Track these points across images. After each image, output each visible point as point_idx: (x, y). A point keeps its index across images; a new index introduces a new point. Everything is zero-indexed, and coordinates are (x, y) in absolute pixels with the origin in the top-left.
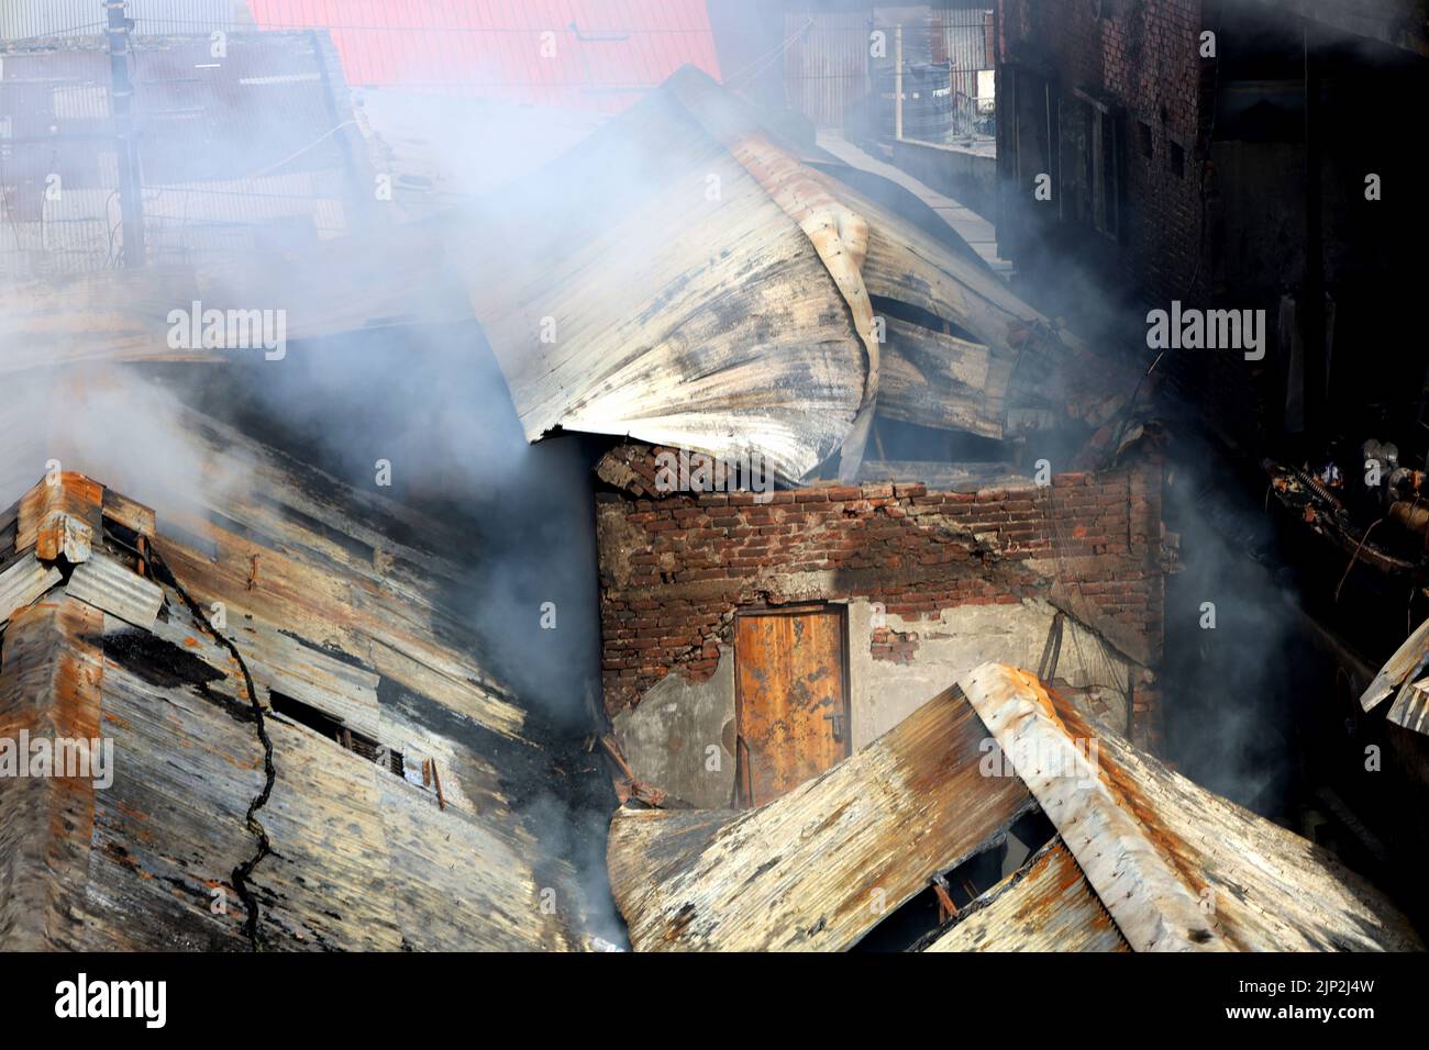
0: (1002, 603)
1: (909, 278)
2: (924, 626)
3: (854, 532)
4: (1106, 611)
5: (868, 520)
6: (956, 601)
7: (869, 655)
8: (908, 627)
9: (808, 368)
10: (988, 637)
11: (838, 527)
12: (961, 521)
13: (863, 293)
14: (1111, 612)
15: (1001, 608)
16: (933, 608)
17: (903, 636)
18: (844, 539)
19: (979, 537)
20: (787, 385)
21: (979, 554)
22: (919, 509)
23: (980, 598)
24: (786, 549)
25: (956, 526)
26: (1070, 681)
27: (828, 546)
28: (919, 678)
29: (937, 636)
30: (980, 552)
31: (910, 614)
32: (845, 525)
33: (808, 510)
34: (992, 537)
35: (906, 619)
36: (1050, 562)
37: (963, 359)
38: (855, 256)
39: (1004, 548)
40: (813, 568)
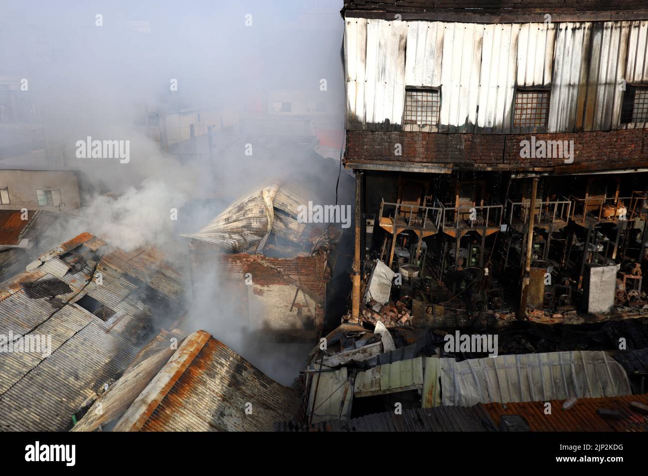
0: (285, 285)
1: (283, 203)
2: (265, 288)
3: (248, 265)
4: (310, 289)
5: (252, 263)
6: (274, 283)
7: (253, 293)
8: (262, 288)
9: (251, 223)
10: (281, 292)
11: (244, 264)
12: (274, 265)
13: (272, 206)
14: (311, 290)
15: (284, 286)
16: (268, 284)
17: (261, 290)
18: (246, 266)
19: (279, 269)
20: (245, 227)
21: (279, 273)
22: (264, 262)
23: (279, 283)
24: (232, 268)
25: (273, 266)
26: (301, 304)
27: (242, 268)
28: (265, 300)
29: (269, 291)
30: (279, 272)
31: (262, 285)
32: (246, 264)
33: (238, 259)
34: (282, 270)
35: (261, 286)
36: (297, 277)
37: (292, 224)
38: (271, 198)
39: (285, 272)
40: (239, 272)
